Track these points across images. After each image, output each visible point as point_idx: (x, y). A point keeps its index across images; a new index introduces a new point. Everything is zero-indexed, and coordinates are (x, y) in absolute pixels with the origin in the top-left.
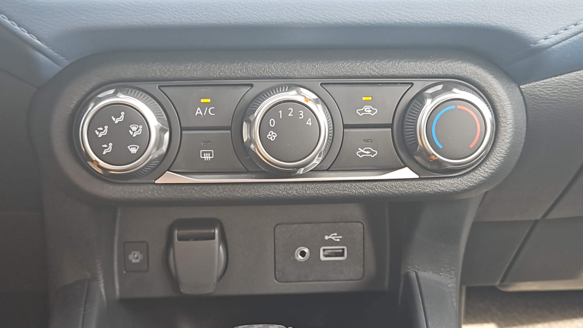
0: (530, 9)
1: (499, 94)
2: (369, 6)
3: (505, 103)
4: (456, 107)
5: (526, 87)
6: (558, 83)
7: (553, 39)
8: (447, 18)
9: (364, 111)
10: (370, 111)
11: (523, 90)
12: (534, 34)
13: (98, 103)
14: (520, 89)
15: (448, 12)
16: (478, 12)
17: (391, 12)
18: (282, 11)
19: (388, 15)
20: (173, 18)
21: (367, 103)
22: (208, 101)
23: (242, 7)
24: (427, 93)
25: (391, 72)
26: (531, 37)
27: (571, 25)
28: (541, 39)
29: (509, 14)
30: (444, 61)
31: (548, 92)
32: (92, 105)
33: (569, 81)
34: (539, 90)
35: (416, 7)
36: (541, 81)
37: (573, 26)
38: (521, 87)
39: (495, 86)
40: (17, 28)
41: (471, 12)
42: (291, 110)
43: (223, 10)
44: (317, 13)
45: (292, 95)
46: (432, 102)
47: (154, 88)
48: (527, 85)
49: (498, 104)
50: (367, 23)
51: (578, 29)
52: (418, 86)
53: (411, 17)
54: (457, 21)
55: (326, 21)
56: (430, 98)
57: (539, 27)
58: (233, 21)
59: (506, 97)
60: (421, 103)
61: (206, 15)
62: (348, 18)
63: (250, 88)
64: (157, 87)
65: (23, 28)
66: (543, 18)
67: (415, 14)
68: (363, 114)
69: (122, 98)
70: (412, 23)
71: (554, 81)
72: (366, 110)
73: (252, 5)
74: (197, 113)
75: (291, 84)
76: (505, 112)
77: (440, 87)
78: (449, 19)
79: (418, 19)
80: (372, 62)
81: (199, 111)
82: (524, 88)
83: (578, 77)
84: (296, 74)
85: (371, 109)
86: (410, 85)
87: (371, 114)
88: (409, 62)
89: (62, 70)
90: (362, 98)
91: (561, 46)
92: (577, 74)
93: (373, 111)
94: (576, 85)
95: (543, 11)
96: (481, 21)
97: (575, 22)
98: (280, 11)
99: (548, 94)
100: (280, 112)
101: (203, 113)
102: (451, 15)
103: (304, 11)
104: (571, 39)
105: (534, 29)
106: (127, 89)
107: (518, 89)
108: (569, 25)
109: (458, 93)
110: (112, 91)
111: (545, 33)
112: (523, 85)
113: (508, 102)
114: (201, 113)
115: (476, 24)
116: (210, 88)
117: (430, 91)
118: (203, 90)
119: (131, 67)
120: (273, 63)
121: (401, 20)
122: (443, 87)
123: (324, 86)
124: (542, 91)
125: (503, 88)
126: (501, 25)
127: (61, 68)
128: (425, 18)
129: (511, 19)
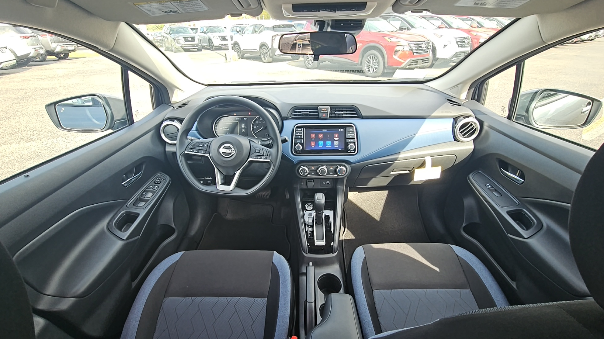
3: (348, 168)
4: (342, 168)
12: (351, 161)
13: (301, 168)
29: (348, 158)
30: (340, 163)
36: (352, 165)
39: (346, 166)
40: (293, 160)
42: (323, 169)
51: (356, 160)
63: (318, 166)
64: (308, 166)
75: (323, 166)
78: (341, 159)
80: (332, 163)
86: (336, 166)
88: (336, 163)
89: (297, 164)
90: (331, 167)
91: (354, 162)
94: (356, 165)
95: (352, 158)
107: (349, 165)
110: (303, 166)
115: (344, 159)
116: (314, 166)
119: (305, 164)
120: (321, 163)
123: (327, 166)
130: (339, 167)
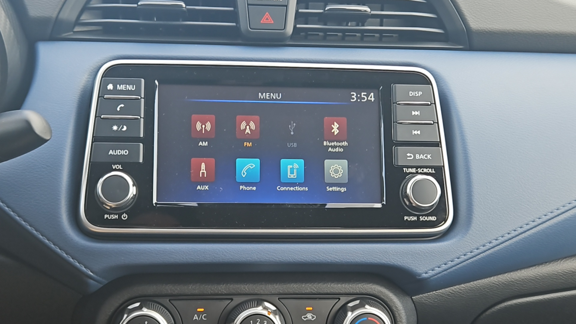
0: (415, 254)
1: (397, 306)
2: (311, 251)
3: (401, 312)
4: (367, 318)
5: (416, 298)
6: (437, 295)
7: (431, 273)
8: (361, 259)
9: (307, 317)
10: (311, 317)
11: (414, 300)
12: (419, 270)
13: (130, 314)
14: (412, 299)
15: (362, 255)
16: (382, 255)
17: (325, 255)
18: (254, 254)
19: (323, 257)
20: (182, 259)
21: (309, 311)
22: (202, 310)
23: (228, 251)
24: (349, 306)
25: (325, 291)
26: (416, 272)
27: (442, 264)
28: (423, 273)
29: (402, 257)
30: (360, 284)
31: (431, 301)
32: (125, 316)
33: (445, 294)
34: (424, 300)
35: (342, 252)
36: (426, 294)
37: (444, 265)
38: (413, 298)
39: (394, 301)
40: (78, 264)
41: (377, 256)
42: (258, 321)
43: (215, 254)
44: (277, 255)
45: (259, 310)
46: (352, 314)
47: (166, 301)
48: (417, 297)
49: (396, 313)
50: (309, 262)
51: (447, 267)
52: (343, 300)
53: (338, 258)
54: (368, 261)
55: (283, 261)
56: (351, 311)
57: (422, 266)
58: (221, 260)
59: (402, 308)
60: (345, 314)
61: (204, 257)
62: (297, 259)
63: (230, 301)
64: (168, 301)
65: (82, 264)
66: (424, 260)
67: (341, 256)
68: (306, 319)
69: (145, 311)
70: (339, 262)
71: (434, 294)
72: (308, 317)
73: (234, 250)
74: (195, 318)
75: (258, 299)
76: (401, 318)
77: (358, 302)
78: (364, 260)
79: (343, 260)
80: (313, 285)
81: (196, 317)
82: (414, 299)
83: (451, 291)
84: (262, 292)
85: (312, 316)
86: (338, 300)
87: (312, 319)
88: (337, 284)
89: (102, 287)
90: (306, 309)
91: (436, 278)
92: (450, 289)
93: (313, 317)
94: (450, 296)
95: (424, 255)
96: (384, 262)
97: (445, 263)
98: (252, 254)
99: (431, 302)
100: (251, 322)
101: (199, 318)
102: (364, 258)
103: (269, 254)
104: (443, 273)
105: (418, 267)
106: (148, 302)
107: (410, 299)
108: (441, 264)
109: (369, 309)
110: (137, 304)
111: (426, 269)
112: (414, 296)
113: (403, 311)
114: (197, 318)
115: (380, 263)
116: (204, 301)
117: (351, 305)
118: (199, 302)
119: (151, 287)
120: (247, 285)
121: (332, 260)
122: (360, 302)
123: (280, 300)
124: (427, 300)
125: (400, 302)
126: (397, 264)
127: (102, 286)
128: (348, 259)
129: (403, 261)
130: (353, 309)
